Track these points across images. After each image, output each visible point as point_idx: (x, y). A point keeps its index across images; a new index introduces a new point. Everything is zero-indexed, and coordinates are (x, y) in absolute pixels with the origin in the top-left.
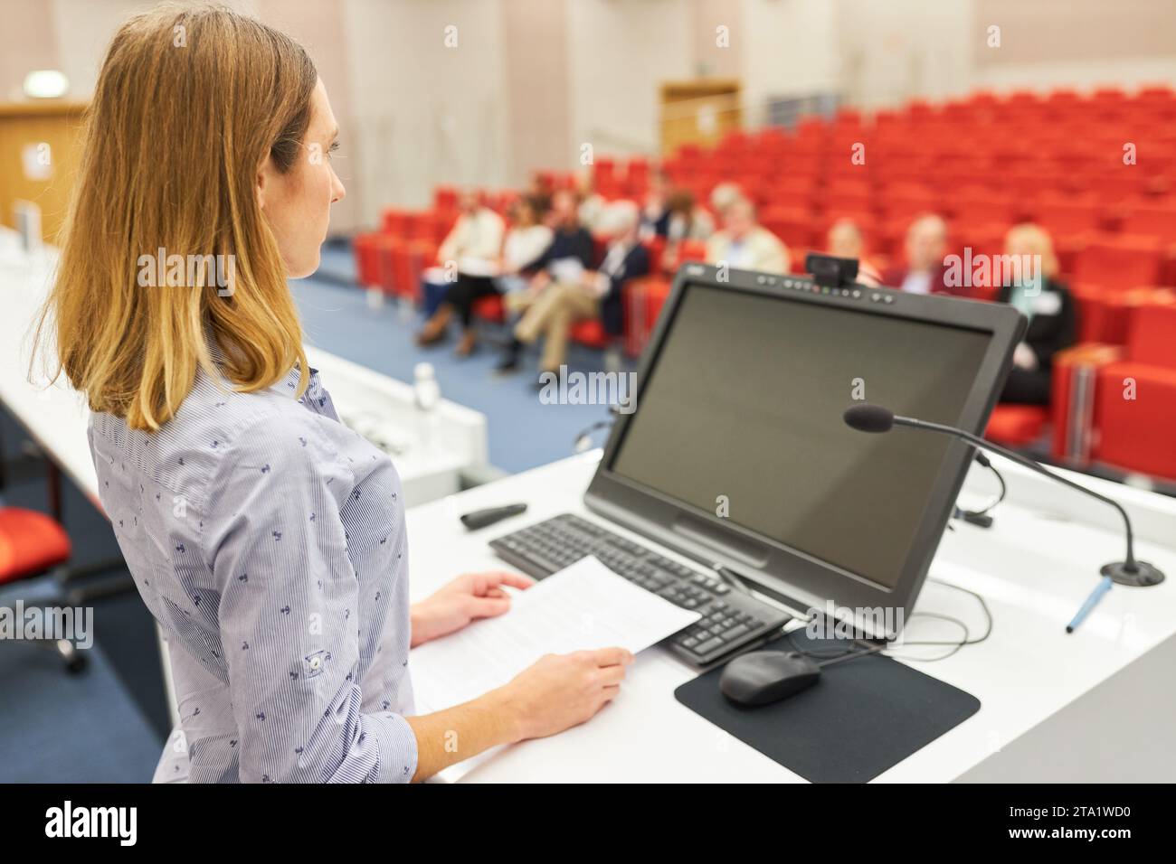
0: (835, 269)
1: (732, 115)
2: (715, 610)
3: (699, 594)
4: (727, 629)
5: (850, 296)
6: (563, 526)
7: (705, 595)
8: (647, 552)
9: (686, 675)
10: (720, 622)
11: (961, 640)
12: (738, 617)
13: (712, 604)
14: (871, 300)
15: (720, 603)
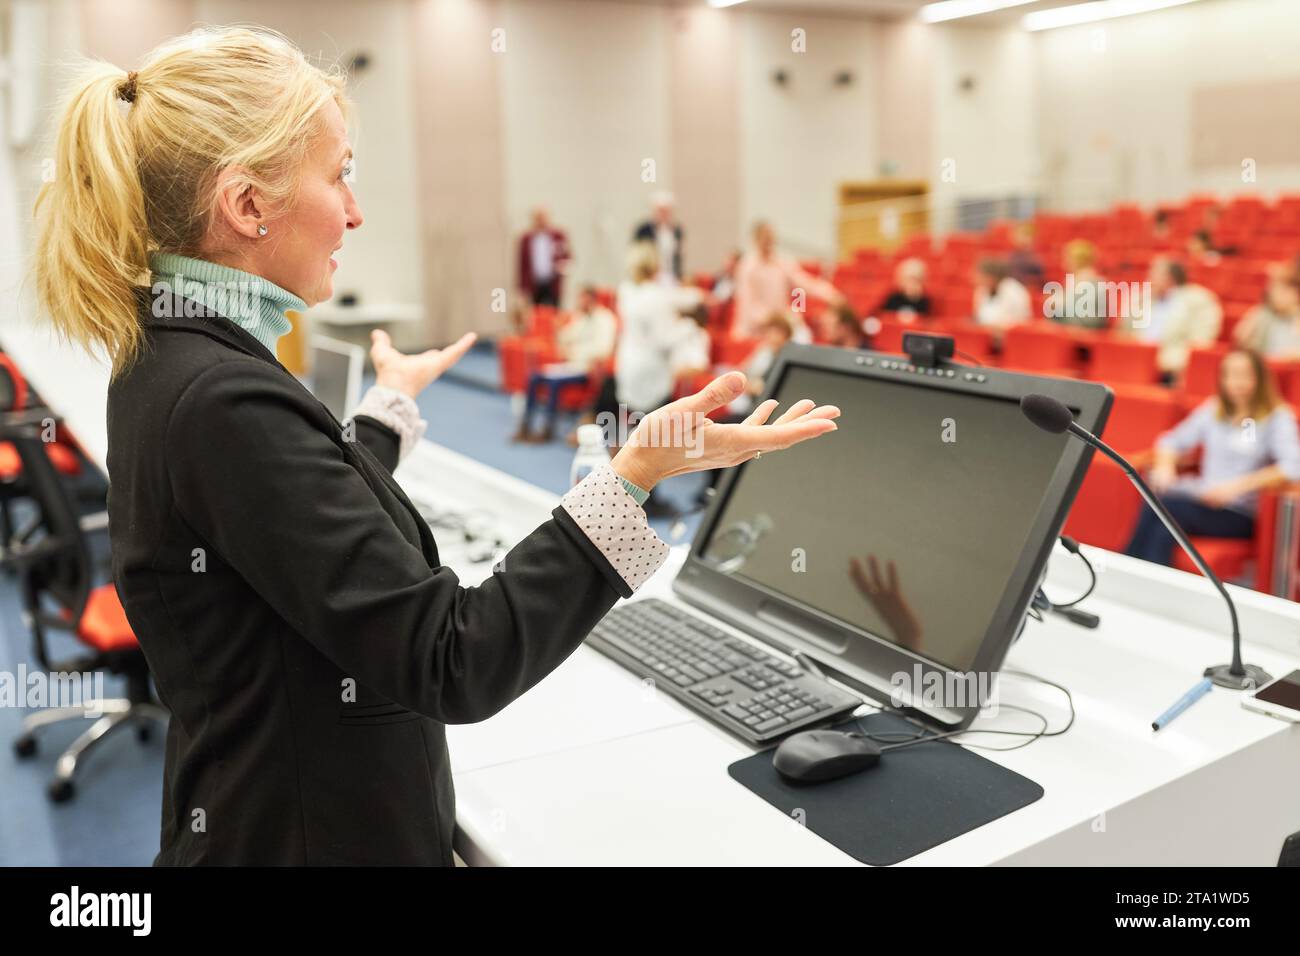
0: (930, 347)
1: (920, 218)
2: (784, 692)
3: (771, 676)
4: (792, 709)
5: (944, 376)
6: (646, 609)
7: (776, 677)
8: (726, 636)
9: (744, 752)
10: (786, 704)
11: (1038, 732)
12: (805, 699)
13: (783, 686)
14: (965, 379)
15: (789, 685)
